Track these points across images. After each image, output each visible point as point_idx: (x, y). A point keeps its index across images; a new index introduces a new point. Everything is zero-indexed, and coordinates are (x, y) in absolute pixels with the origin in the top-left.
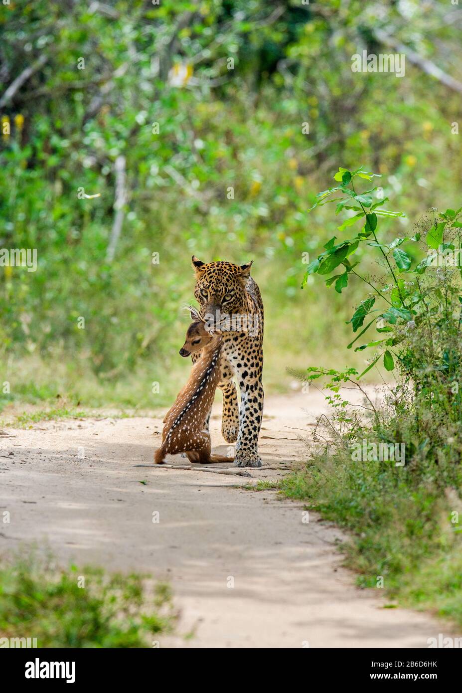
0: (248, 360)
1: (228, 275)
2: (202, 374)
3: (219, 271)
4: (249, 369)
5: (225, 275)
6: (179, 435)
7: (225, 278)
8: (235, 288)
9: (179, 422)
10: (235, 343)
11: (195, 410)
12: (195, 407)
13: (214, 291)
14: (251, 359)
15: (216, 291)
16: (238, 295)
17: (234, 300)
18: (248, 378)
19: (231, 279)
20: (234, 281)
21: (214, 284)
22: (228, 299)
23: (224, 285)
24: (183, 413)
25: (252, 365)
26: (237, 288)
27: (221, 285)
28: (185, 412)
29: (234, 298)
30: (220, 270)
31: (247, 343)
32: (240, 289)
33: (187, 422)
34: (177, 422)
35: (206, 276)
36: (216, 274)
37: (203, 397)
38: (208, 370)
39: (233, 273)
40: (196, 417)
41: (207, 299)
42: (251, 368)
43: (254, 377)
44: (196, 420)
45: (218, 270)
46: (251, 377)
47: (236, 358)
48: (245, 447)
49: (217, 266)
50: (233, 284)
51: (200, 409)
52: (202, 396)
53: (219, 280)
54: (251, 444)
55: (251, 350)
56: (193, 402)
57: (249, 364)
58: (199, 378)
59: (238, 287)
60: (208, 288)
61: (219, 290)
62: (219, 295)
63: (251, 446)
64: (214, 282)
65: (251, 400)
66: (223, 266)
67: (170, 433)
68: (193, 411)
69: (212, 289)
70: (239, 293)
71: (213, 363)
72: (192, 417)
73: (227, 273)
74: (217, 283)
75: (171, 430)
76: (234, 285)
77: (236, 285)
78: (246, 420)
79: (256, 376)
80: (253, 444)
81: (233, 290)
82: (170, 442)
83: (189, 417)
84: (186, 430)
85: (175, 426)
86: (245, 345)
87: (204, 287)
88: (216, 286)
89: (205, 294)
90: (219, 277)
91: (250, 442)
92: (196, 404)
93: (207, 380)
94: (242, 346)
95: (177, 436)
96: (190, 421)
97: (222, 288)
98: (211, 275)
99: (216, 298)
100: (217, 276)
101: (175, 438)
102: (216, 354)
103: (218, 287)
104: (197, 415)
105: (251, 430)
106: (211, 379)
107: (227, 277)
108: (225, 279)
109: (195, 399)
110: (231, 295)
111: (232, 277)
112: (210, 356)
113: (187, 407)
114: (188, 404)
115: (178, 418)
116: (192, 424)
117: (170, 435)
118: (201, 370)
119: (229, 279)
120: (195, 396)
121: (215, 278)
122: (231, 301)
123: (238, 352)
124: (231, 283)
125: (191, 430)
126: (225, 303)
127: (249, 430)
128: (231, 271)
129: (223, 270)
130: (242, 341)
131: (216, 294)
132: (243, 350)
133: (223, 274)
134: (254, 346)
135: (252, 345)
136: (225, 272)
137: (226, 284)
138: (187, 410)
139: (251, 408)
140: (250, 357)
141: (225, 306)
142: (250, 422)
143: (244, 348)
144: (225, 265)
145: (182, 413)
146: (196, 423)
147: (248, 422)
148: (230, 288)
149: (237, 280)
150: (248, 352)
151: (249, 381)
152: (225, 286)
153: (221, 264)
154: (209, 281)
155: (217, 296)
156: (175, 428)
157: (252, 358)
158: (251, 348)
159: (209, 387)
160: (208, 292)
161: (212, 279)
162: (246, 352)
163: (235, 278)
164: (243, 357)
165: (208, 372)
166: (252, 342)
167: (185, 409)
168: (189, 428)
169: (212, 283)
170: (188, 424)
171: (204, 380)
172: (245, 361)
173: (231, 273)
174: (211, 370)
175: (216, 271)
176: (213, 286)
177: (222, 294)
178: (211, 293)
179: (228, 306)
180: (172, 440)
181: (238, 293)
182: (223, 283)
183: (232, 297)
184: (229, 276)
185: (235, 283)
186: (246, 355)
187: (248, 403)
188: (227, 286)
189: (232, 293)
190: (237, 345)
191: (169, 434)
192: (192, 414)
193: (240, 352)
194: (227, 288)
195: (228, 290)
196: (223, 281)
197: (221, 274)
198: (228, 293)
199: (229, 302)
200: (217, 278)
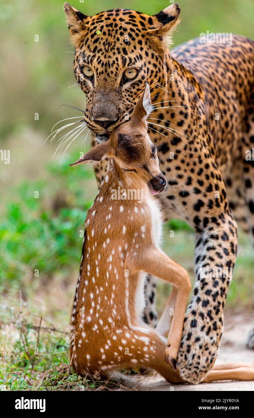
0: (201, 183)
4: (205, 196)
5: (121, 34)
7: (121, 38)
8: (143, 55)
15: (107, 65)
16: (150, 67)
17: (143, 77)
18: (204, 209)
20: (140, 42)
22: (129, 76)
23: (119, 52)
25: (210, 189)
26: (147, 54)
27: (114, 53)
29: (142, 73)
31: (191, 156)
32: (153, 54)
35: (88, 39)
36: (104, 33)
41: (93, 82)
42: (208, 194)
43: (215, 207)
46: (210, 206)
53: (109, 44)
55: (202, 166)
57: (203, 189)
59: (150, 52)
61: (111, 62)
62: (112, 72)
69: (100, 63)
70: (153, 61)
73: (126, 29)
74: (107, 51)
79: (218, 206)
87: (85, 61)
89: (89, 74)
90: (111, 40)
97: (117, 59)
99: (107, 77)
100: (107, 36)
103: (110, 57)
108: (121, 41)
110: (135, 69)
121: (102, 42)
122: (137, 79)
126: (127, 86)
128: (134, 25)
130: (178, 152)
133: (116, 33)
134: (203, 157)
135: (200, 157)
136: (121, 28)
137: (124, 50)
141: (127, 90)
144: (121, 16)
148: (133, 56)
150: (197, 169)
152: (122, 53)
153: (115, 13)
154: (92, 49)
155: (108, 75)
157: (207, 177)
158: (201, 162)
161: (97, 44)
162: (192, 171)
163: (143, 36)
166: (199, 153)
172: (195, 184)
173: (134, 28)
175: (105, 29)
177: (117, 69)
178: (97, 70)
179: (134, 90)
181: (149, 62)
182: (118, 49)
183: (138, 71)
184: (130, 35)
185: (143, 45)
186: (195, 177)
189: (136, 65)
194: (126, 57)
195: (128, 61)
196: (118, 45)
197: (113, 33)
198: (129, 65)
199: (134, 81)
200: (107, 40)
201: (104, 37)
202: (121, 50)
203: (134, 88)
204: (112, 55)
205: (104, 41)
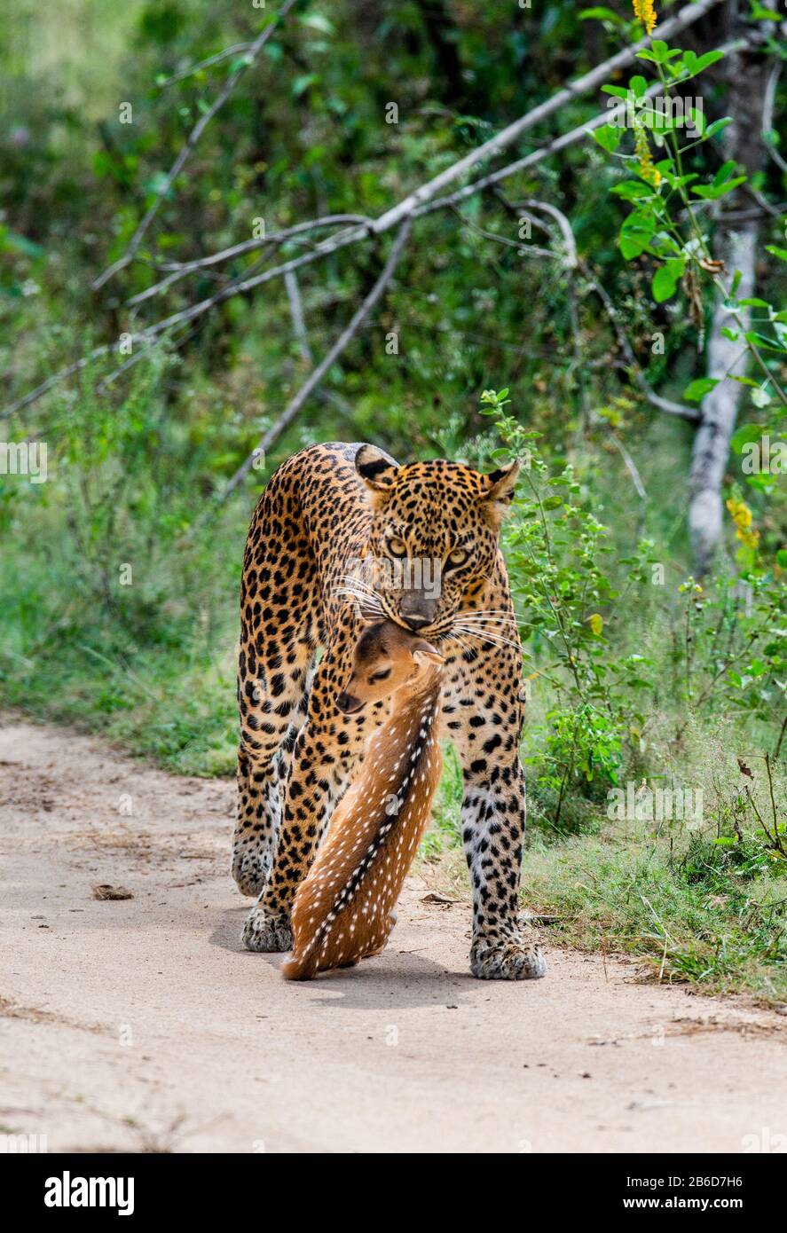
0: (504, 708)
1: (456, 500)
2: (397, 766)
3: (433, 490)
4: (506, 729)
5: (450, 500)
6: (352, 928)
7: (450, 506)
8: (476, 533)
9: (350, 897)
10: (467, 667)
11: (388, 860)
12: (388, 854)
13: (423, 543)
14: (509, 705)
15: (429, 542)
16: (483, 550)
17: (473, 564)
18: (499, 750)
19: (464, 507)
20: (472, 514)
21: (420, 524)
22: (457, 559)
23: (447, 526)
24: (360, 873)
25: (512, 720)
26: (480, 530)
27: (440, 527)
28: (364, 869)
29: (473, 558)
30: (434, 485)
31: (502, 665)
32: (487, 533)
33: (370, 893)
34: (347, 895)
35: (395, 502)
36: (424, 496)
37: (404, 825)
38: (412, 752)
39: (469, 493)
40: (389, 878)
42: (510, 725)
43: (513, 748)
44: (391, 885)
45: (427, 485)
46: (508, 747)
47: (471, 703)
48: (493, 927)
49: (424, 475)
50: (470, 520)
51: (399, 857)
52: (403, 820)
53: (433, 513)
54: (506, 921)
55: (511, 681)
56: (382, 841)
57: (505, 717)
58: (392, 778)
59: (484, 528)
60: (407, 534)
61: (435, 539)
62: (435, 553)
63: (506, 925)
64: (420, 520)
65: (504, 805)
66: (442, 475)
67: (329, 923)
68: (383, 863)
69: (418, 537)
70: (487, 542)
71: (423, 734)
72: (382, 881)
73: (455, 494)
74: (430, 522)
75: (331, 917)
76: (474, 524)
77: (478, 525)
78: (492, 857)
79: (516, 745)
80: (509, 919)
81: (472, 536)
82: (326, 945)
83: (375, 882)
84: (370, 913)
85: (341, 907)
86: (496, 671)
87: (395, 533)
88: (427, 530)
90: (435, 506)
91: (503, 916)
92: (389, 846)
93: (411, 781)
94: (488, 672)
95: (346, 932)
96: (377, 891)
97: (444, 535)
98: (409, 499)
100: (428, 501)
101: (341, 936)
102: (429, 708)
103: (433, 531)
104: (393, 872)
105: (505, 885)
106: (423, 777)
107: (455, 504)
108: (449, 509)
109: (385, 833)
110: (464, 551)
111: (469, 502)
112: (413, 712)
113: (368, 858)
114: (371, 848)
115: (349, 884)
116: (382, 899)
117: (329, 929)
118: (395, 755)
119: (460, 508)
120: (386, 824)
121: (421, 508)
122: (465, 566)
123: (474, 687)
124: (466, 520)
125: (378, 915)
126: (451, 574)
127: (499, 885)
128: (465, 487)
129: (442, 486)
130: (488, 659)
131: (427, 551)
132: (492, 682)
133: (443, 495)
135: (511, 668)
136: (449, 490)
137: (453, 522)
138: (369, 864)
139: (503, 827)
140: (507, 700)
141: (451, 581)
142: (502, 863)
143: (494, 677)
144: (446, 472)
145: (356, 872)
146: (390, 892)
147: (497, 864)
148: (463, 533)
149: (480, 510)
151: (501, 757)
152: (450, 527)
153: (436, 467)
154: (406, 516)
155: (429, 556)
156: (342, 911)
158: (511, 675)
159: (416, 798)
160: (407, 545)
161: (414, 510)
162: (499, 687)
163: (475, 504)
164: (492, 699)
165: (413, 757)
166: (512, 661)
167: (363, 862)
168: (375, 908)
169: (417, 522)
170: (373, 901)
171: (405, 782)
172: (497, 708)
173: (465, 492)
174: (419, 751)
175: (424, 489)
176: (418, 530)
177: (442, 549)
178: (414, 547)
179: (458, 581)
180: (333, 939)
181: (482, 544)
182: (445, 521)
183: (468, 555)
184: (460, 502)
186: (498, 695)
187: (496, 812)
188: (455, 527)
189: (469, 546)
190: (472, 671)
191: (323, 924)
192: (381, 872)
193: (482, 687)
194: (456, 533)
195: (457, 539)
196: (445, 515)
197: (438, 497)
198: (458, 545)
199: (460, 569)
200: (429, 506)
201: (424, 501)
202: (449, 523)
203: (459, 577)
204: (437, 530)
205: (425, 506)
